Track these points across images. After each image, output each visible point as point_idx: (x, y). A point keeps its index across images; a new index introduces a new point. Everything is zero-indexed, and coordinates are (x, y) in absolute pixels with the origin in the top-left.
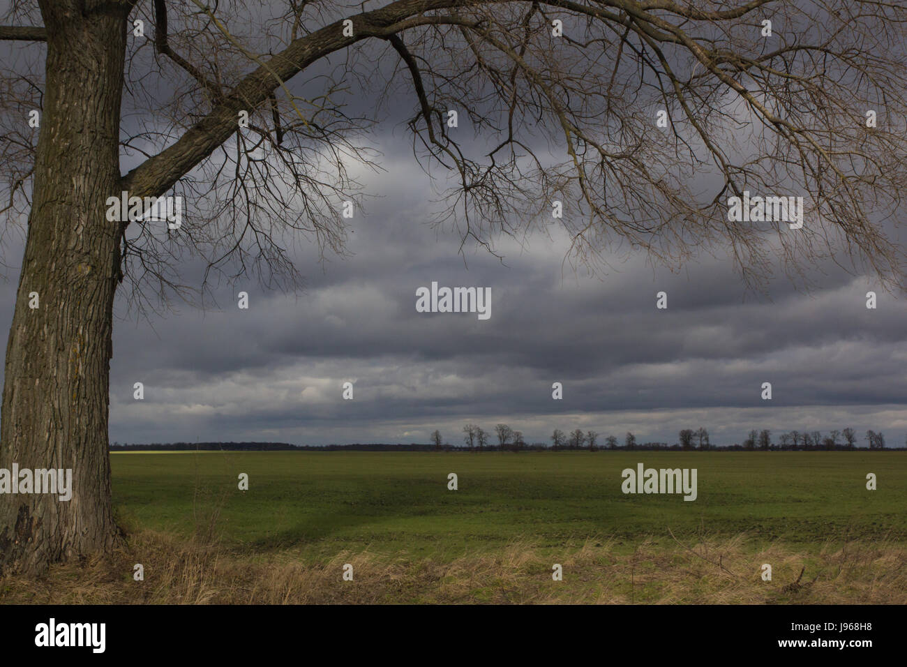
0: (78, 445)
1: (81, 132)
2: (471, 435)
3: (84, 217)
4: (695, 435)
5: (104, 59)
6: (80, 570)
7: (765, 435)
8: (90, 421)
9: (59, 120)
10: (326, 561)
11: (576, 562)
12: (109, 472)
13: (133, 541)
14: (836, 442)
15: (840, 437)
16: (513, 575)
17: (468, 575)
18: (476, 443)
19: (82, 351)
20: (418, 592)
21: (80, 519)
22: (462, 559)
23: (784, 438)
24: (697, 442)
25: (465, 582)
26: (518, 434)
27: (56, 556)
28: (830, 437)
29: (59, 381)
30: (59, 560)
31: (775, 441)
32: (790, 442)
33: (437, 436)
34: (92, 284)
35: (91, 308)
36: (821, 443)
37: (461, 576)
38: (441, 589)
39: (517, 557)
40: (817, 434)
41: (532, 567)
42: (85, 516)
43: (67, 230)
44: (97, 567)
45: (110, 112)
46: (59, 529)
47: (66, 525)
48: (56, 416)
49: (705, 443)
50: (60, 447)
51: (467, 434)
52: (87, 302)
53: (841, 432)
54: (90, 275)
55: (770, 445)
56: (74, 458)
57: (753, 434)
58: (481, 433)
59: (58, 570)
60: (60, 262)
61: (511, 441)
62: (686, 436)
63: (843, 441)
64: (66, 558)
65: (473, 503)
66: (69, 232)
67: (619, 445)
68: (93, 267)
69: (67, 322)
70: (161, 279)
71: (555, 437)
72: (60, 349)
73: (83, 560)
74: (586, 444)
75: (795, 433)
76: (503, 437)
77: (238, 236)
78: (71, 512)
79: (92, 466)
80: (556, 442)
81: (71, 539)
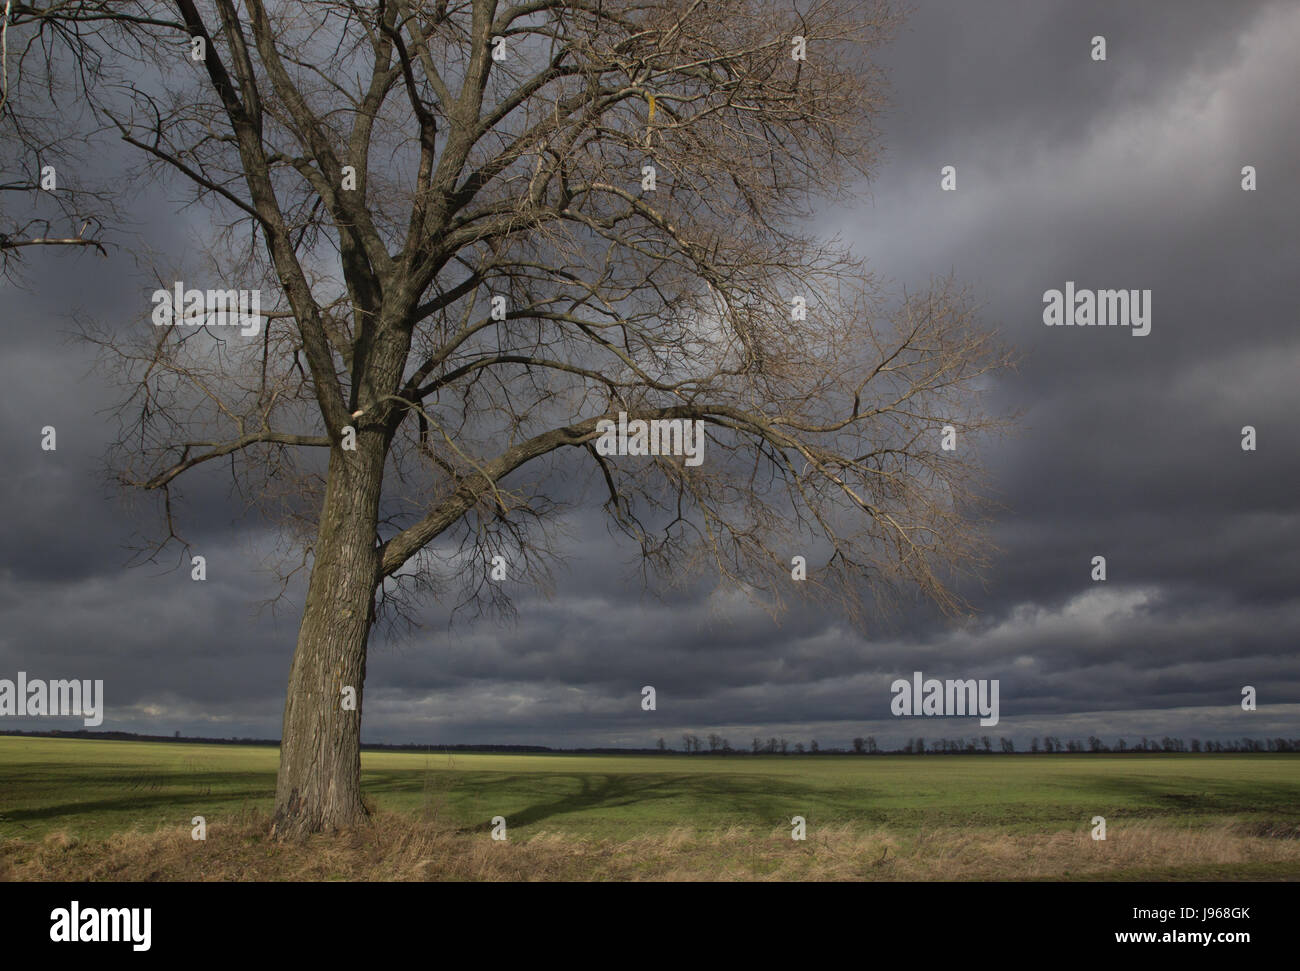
0: (336, 744)
1: (350, 513)
2: (689, 742)
3: (349, 575)
4: (865, 742)
5: (369, 463)
6: (333, 839)
7: (921, 742)
8: (346, 727)
9: (335, 504)
10: (528, 840)
11: (722, 843)
12: (359, 765)
13: (374, 819)
14: (977, 748)
15: (980, 744)
16: (668, 852)
17: (634, 852)
18: (692, 749)
19: (342, 673)
20: (595, 864)
21: (336, 800)
22: (635, 839)
23: (936, 744)
24: (867, 748)
25: (629, 857)
26: (725, 741)
27: (316, 828)
28: (971, 743)
29: (326, 696)
30: (318, 830)
31: (928, 746)
32: (940, 748)
33: (661, 742)
34: (352, 624)
35: (350, 642)
36: (965, 748)
37: (629, 852)
38: (612, 862)
39: (674, 838)
40: (961, 742)
41: (685, 847)
42: (339, 798)
43: (336, 584)
44: (346, 839)
45: (371, 500)
46: (319, 807)
47: (325, 804)
48: (322, 721)
49: (873, 749)
50: (323, 745)
51: (685, 741)
52: (348, 637)
53: (980, 739)
54: (351, 618)
55: (925, 750)
56: (333, 754)
57: (911, 741)
58: (696, 740)
59: (317, 838)
60: (330, 607)
61: (721, 747)
62: (858, 743)
63: (983, 747)
64: (324, 829)
65: (669, 796)
66: (337, 586)
67: (806, 750)
68: (354, 612)
69: (333, 652)
70: (409, 620)
71: (755, 743)
72: (327, 672)
73: (336, 831)
74: (779, 750)
75: (944, 741)
76: (713, 744)
77: (477, 589)
78: (328, 795)
79: (346, 759)
80: (756, 748)
81: (328, 815)
